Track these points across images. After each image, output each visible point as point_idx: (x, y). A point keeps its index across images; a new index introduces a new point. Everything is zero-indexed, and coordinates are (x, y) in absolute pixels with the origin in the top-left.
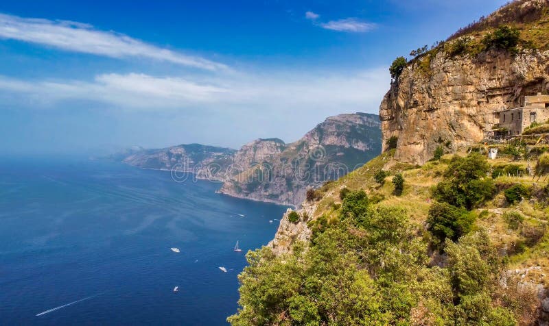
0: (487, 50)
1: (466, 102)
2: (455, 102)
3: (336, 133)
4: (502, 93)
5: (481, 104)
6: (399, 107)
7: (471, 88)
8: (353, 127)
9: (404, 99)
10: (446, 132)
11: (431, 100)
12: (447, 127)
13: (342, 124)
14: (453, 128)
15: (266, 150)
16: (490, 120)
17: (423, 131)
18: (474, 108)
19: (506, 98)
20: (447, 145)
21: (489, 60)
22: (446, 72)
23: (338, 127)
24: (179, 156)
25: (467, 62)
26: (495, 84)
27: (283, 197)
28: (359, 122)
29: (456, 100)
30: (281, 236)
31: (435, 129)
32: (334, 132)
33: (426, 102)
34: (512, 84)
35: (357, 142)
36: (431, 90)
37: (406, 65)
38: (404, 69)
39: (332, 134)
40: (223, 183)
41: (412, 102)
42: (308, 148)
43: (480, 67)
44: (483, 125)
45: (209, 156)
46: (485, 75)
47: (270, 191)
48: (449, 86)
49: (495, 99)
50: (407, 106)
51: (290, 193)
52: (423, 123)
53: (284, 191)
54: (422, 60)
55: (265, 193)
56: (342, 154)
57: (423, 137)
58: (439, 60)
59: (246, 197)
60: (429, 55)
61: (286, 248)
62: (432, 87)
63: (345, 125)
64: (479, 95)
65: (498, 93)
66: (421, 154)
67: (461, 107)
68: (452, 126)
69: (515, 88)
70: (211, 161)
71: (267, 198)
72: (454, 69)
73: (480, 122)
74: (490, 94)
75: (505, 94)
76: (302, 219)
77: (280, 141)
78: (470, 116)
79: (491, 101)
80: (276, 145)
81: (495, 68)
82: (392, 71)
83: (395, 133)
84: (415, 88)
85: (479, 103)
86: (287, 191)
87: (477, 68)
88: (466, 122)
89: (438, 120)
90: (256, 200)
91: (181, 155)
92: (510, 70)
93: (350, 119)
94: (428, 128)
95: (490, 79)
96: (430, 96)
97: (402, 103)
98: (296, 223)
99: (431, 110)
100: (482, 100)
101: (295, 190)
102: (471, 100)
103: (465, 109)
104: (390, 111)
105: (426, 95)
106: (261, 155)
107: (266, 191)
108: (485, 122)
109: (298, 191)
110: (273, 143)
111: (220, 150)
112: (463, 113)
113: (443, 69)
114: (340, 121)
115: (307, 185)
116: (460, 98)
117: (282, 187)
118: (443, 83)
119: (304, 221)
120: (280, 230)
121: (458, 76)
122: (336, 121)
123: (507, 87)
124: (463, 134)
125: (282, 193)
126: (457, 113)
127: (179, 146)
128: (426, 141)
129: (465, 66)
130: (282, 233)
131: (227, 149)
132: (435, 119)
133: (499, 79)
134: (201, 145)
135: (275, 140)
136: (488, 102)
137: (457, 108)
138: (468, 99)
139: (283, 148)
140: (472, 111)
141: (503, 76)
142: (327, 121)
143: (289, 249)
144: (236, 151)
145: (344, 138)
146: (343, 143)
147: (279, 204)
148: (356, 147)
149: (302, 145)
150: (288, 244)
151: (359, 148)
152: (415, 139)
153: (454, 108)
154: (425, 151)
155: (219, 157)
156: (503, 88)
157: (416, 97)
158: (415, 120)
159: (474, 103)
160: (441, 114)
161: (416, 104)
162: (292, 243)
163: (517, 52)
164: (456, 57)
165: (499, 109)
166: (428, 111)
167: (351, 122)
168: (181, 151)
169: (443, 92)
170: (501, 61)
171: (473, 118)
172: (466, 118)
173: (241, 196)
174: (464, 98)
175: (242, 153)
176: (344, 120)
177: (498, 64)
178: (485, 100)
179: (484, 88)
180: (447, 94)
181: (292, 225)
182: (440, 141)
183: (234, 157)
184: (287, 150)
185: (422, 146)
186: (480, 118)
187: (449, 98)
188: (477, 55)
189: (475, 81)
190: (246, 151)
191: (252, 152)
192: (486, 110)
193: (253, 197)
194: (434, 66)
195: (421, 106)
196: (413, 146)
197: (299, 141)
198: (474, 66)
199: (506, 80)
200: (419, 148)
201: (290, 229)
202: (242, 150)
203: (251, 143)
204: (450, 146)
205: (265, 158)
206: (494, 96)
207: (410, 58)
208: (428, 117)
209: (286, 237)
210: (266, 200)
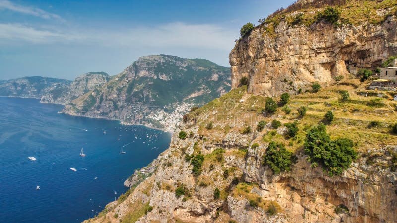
0: (317, 23)
1: (302, 56)
2: (295, 56)
3: (147, 69)
4: (326, 50)
5: (312, 58)
6: (249, 57)
7: (305, 47)
8: (159, 64)
9: (253, 52)
10: (289, 75)
11: (277, 54)
12: (290, 72)
13: (150, 62)
14: (294, 73)
15: (95, 80)
16: (317, 68)
17: (271, 75)
18: (308, 60)
19: (328, 54)
20: (291, 84)
21: (319, 30)
22: (289, 35)
23: (148, 64)
24: (24, 86)
25: (303, 29)
26: (322, 45)
27: (112, 114)
28: (162, 61)
29: (296, 54)
30: (174, 149)
31: (280, 73)
32: (146, 68)
33: (273, 55)
34: (333, 46)
35: (162, 75)
36: (277, 47)
37: (254, 29)
38: (253, 31)
39: (144, 69)
40: (64, 106)
41: (262, 54)
42: (127, 79)
43: (312, 33)
44: (313, 71)
45: (49, 85)
46: (315, 39)
47: (101, 110)
48: (291, 45)
49: (321, 55)
50: (256, 57)
51: (116, 111)
52: (271, 69)
53: (112, 110)
54: (267, 26)
55: (98, 112)
56: (152, 83)
57: (271, 78)
58: (282, 26)
59: (83, 116)
60: (272, 23)
61: (179, 157)
62: (279, 45)
63: (153, 63)
64: (311, 52)
65: (323, 51)
66: (270, 90)
67: (299, 59)
68: (293, 72)
69: (334, 48)
70: (51, 89)
71: (100, 116)
72: (294, 34)
73: (311, 69)
74: (318, 51)
75: (328, 52)
76: (188, 136)
77: (105, 74)
78: (305, 65)
79: (318, 56)
80: (103, 77)
81: (322, 34)
82: (242, 32)
83: (245, 75)
84: (265, 45)
85: (310, 57)
86: (115, 110)
87: (309, 34)
88: (302, 69)
89: (283, 67)
90: (91, 117)
91: (26, 85)
92: (334, 36)
93: (156, 59)
94: (274, 72)
95: (319, 42)
96: (276, 51)
97: (251, 55)
98: (184, 139)
99: (277, 60)
100: (313, 55)
101: (120, 109)
102: (306, 54)
103: (301, 61)
104: (239, 59)
105: (274, 50)
106: (92, 84)
107: (98, 111)
108: (314, 69)
109: (122, 109)
110: (101, 75)
111: (58, 81)
112: (300, 63)
113: (287, 33)
114: (149, 60)
115: (129, 105)
116: (298, 53)
117: (111, 107)
118: (287, 43)
119: (190, 137)
120: (172, 145)
121: (297, 39)
122: (147, 60)
123: (330, 47)
124: (301, 77)
125: (110, 111)
126: (296, 63)
127: (23, 78)
128: (273, 81)
129: (301, 32)
130: (174, 147)
131: (64, 80)
132: (281, 67)
133: (325, 42)
134: (42, 77)
135: (102, 73)
136: (316, 56)
137: (297, 60)
138: (304, 54)
139: (108, 79)
140: (306, 62)
141: (328, 39)
142: (141, 60)
143: (181, 158)
144: (72, 82)
145: (153, 72)
146: (153, 75)
147: (108, 119)
148: (161, 78)
149: (123, 77)
150: (180, 154)
151: (164, 79)
152: (265, 80)
153: (294, 60)
154: (273, 88)
155: (57, 86)
156: (327, 48)
157: (266, 51)
158: (265, 66)
159: (307, 56)
160: (286, 64)
161: (265, 56)
162: (182, 154)
163: (338, 25)
164: (296, 26)
165: (324, 61)
166: (275, 61)
167: (157, 61)
168: (25, 82)
169: (287, 49)
170: (327, 30)
171: (307, 66)
172: (302, 66)
173: (79, 115)
174: (301, 53)
175: (77, 83)
176: (153, 59)
177: (325, 32)
178: (314, 55)
179: (315, 47)
180: (290, 50)
181: (182, 141)
182: (285, 81)
183: (70, 85)
184: (112, 81)
185: (271, 85)
186: (311, 66)
187: (291, 53)
188: (310, 25)
189: (308, 42)
190: (79, 81)
191: (85, 82)
192: (315, 61)
193: (89, 115)
194: (279, 31)
195: (269, 58)
196: (263, 84)
197: (120, 74)
198: (307, 33)
199: (330, 43)
200: (268, 85)
201: (180, 144)
202: (76, 81)
203: (83, 75)
204: (292, 84)
205: (95, 87)
206: (320, 53)
207: (257, 24)
208: (275, 65)
209: (178, 149)
210: (99, 117)
